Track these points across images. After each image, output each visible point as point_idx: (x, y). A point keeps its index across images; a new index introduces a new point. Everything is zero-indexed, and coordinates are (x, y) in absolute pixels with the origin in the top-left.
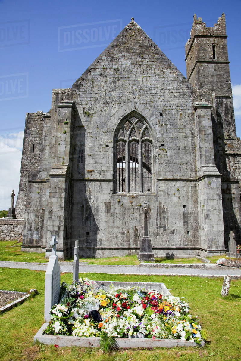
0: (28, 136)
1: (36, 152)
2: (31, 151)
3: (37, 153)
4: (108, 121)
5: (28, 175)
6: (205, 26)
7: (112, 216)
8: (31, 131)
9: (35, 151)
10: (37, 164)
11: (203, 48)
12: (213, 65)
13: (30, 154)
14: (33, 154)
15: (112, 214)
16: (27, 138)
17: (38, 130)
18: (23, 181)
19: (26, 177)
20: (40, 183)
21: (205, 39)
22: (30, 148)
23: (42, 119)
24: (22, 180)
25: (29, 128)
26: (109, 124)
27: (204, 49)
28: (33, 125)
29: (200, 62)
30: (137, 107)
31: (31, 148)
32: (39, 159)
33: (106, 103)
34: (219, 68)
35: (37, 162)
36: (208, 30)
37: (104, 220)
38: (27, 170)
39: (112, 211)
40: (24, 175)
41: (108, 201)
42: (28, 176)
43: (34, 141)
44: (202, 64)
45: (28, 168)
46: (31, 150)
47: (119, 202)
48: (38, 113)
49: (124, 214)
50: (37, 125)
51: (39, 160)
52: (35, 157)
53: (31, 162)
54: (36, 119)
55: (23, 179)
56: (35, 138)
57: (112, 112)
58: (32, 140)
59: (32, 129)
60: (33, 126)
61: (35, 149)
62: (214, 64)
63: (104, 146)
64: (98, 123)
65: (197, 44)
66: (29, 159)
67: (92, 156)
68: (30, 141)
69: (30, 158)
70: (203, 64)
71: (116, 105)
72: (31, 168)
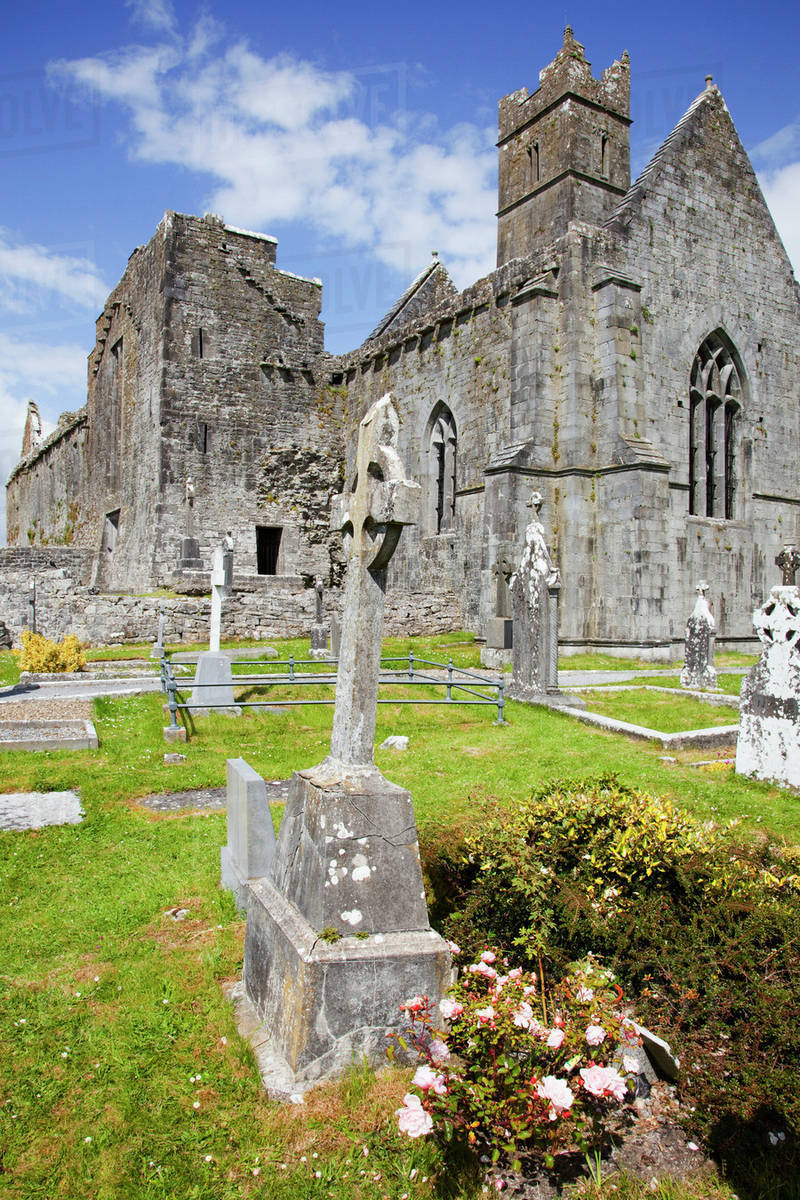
0: (180, 297)
1: (210, 355)
2: (194, 352)
3: (214, 359)
4: (679, 341)
5: (188, 430)
6: (589, 73)
7: (688, 569)
8: (190, 282)
9: (206, 351)
10: (217, 396)
11: (583, 136)
12: (601, 190)
13: (191, 361)
14: (201, 362)
15: (688, 564)
16: (177, 301)
17: (214, 281)
18: (172, 451)
19: (183, 438)
20: (536, 475)
21: (588, 111)
22: (188, 341)
23: (224, 247)
24: (170, 445)
25: (180, 269)
26: (681, 349)
27: (585, 139)
28: (194, 260)
29: (577, 175)
30: (724, 322)
31: (193, 339)
32: (223, 383)
33: (676, 294)
34: (612, 204)
35: (216, 392)
36: (595, 88)
37: (676, 578)
38: (186, 413)
39: (688, 558)
40: (176, 429)
41: (682, 534)
42: (191, 435)
43: (202, 317)
44: (580, 181)
45: (188, 409)
46: (192, 345)
47: (699, 538)
48: (210, 222)
49: (706, 566)
50: (207, 261)
51: (221, 385)
52: (210, 375)
53: (195, 389)
54: (202, 242)
55: (172, 444)
56: (202, 306)
57: (686, 320)
58: (194, 313)
59: (193, 275)
60: (195, 264)
61: (206, 347)
62: (604, 188)
63: (675, 404)
64: (664, 342)
65: (571, 117)
66: (187, 375)
67: (656, 423)
68: (188, 315)
69: (192, 375)
70: (582, 182)
71: (692, 305)
72: (196, 408)
